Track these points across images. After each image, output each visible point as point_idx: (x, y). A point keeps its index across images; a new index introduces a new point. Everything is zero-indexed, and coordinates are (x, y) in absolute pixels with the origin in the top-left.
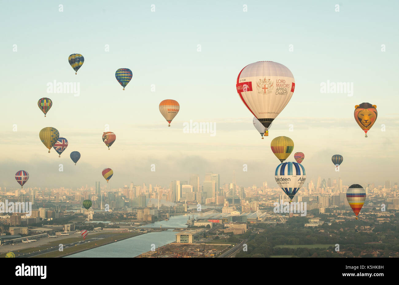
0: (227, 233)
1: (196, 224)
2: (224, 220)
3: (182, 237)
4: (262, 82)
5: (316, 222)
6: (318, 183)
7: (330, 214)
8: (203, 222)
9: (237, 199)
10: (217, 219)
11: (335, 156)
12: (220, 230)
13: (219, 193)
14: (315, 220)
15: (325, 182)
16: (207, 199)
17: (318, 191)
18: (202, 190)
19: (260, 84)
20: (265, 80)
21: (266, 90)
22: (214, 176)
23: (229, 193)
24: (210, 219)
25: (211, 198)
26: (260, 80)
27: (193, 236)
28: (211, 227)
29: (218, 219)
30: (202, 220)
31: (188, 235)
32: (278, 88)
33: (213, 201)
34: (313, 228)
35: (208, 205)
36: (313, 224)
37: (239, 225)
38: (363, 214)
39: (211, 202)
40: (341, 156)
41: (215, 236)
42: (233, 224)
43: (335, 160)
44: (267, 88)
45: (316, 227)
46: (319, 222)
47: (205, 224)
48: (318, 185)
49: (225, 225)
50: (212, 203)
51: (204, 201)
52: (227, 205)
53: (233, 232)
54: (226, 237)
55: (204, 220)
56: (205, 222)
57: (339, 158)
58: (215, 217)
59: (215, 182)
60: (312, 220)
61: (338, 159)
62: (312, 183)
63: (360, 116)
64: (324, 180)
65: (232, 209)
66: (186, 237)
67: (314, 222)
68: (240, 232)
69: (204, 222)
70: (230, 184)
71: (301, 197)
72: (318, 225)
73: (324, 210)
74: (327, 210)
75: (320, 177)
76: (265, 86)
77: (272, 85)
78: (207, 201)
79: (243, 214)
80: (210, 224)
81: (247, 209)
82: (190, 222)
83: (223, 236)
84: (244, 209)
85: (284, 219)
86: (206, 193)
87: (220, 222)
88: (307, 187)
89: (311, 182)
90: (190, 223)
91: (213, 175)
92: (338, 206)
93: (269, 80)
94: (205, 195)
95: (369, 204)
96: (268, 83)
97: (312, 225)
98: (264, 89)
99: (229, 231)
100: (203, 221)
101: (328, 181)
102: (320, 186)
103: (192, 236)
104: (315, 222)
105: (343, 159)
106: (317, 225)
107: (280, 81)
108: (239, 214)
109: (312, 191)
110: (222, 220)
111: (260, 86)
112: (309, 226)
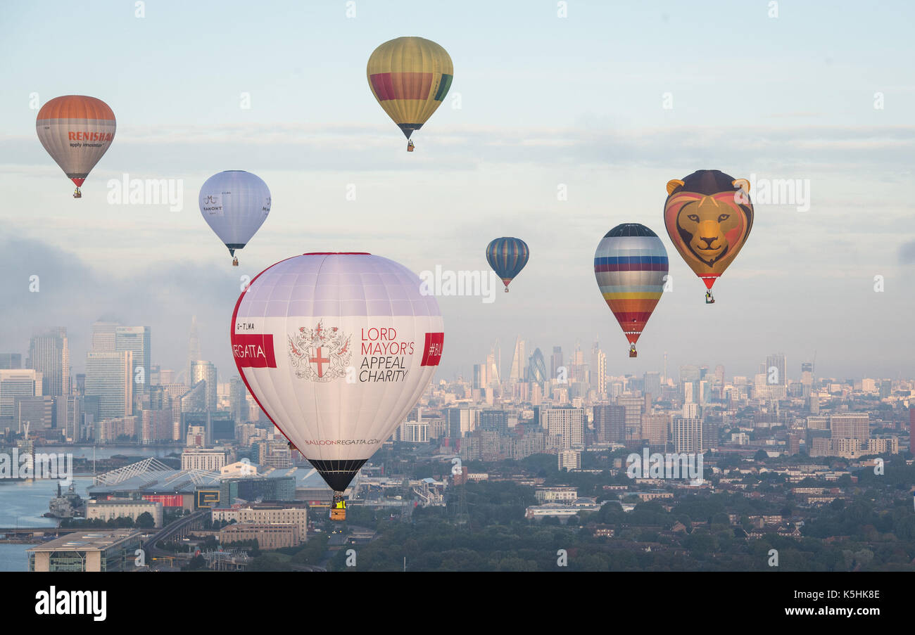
0: (233, 542)
1: (95, 512)
2: (202, 495)
3: (59, 560)
4: (309, 336)
5: (566, 502)
6: (515, 364)
7: (606, 473)
8: (122, 503)
9: (223, 422)
10: (172, 493)
11: (500, 243)
12: (197, 534)
13: (146, 398)
14: (561, 496)
15: (542, 359)
16: (102, 423)
17: (518, 393)
18: (82, 389)
19: (301, 344)
20: (319, 329)
21: (325, 366)
22: (127, 335)
23: (192, 399)
24: (146, 493)
25: (120, 420)
26: (302, 330)
27: (103, 556)
28: (155, 521)
29: (177, 492)
30: (119, 494)
31: (83, 554)
32: (369, 357)
33: (129, 431)
34: (562, 522)
35: (108, 445)
36: (557, 508)
37: (277, 511)
38: (726, 472)
39: (119, 433)
40: (521, 244)
41: (190, 555)
42: (249, 509)
43: (500, 258)
44: (327, 360)
45: (572, 520)
46: (578, 501)
47: (135, 511)
48: (516, 374)
49: (216, 515)
50: (123, 438)
51: (88, 431)
52: (198, 439)
53: (256, 539)
54: (233, 560)
55: (125, 494)
56: (131, 503)
57: (517, 251)
58: (163, 486)
59: (131, 358)
60: (549, 495)
61: (514, 254)
62: (494, 366)
63: (686, 224)
64: (538, 352)
65: (221, 457)
66: (72, 560)
67: (556, 502)
68: (285, 540)
69: (127, 503)
70: (194, 364)
71: (472, 412)
72: (579, 513)
73: (575, 458)
74: (587, 459)
75: (522, 343)
76: (319, 351)
77: (344, 350)
78: (102, 430)
79: (270, 473)
80: (153, 510)
81: (278, 455)
82: (64, 507)
83: (222, 557)
84: (268, 454)
85: (432, 491)
86: (96, 400)
87: (188, 503)
88: (476, 379)
89: (489, 360)
90: (64, 511)
91: (128, 332)
92: (622, 446)
93: (335, 330)
94: (94, 404)
95: (733, 439)
96: (330, 343)
97: (554, 513)
98: (316, 364)
99: (240, 534)
100: (122, 499)
101: (552, 357)
102: (522, 377)
103: (99, 555)
104: (561, 502)
105: (528, 254)
106: (573, 512)
107: (374, 334)
108: (255, 473)
109: (496, 394)
110: (192, 497)
111: (302, 351)
112: (547, 517)
